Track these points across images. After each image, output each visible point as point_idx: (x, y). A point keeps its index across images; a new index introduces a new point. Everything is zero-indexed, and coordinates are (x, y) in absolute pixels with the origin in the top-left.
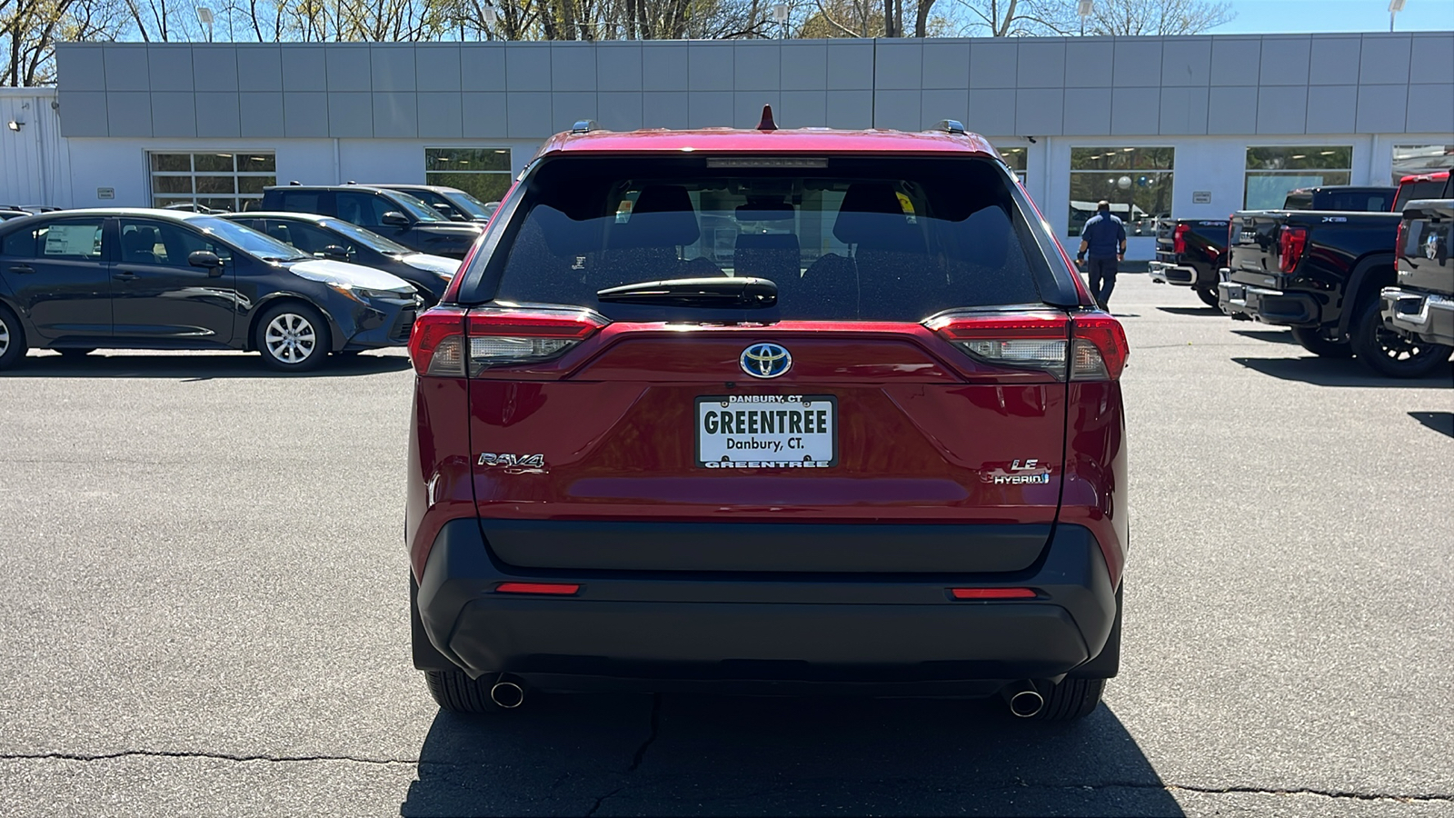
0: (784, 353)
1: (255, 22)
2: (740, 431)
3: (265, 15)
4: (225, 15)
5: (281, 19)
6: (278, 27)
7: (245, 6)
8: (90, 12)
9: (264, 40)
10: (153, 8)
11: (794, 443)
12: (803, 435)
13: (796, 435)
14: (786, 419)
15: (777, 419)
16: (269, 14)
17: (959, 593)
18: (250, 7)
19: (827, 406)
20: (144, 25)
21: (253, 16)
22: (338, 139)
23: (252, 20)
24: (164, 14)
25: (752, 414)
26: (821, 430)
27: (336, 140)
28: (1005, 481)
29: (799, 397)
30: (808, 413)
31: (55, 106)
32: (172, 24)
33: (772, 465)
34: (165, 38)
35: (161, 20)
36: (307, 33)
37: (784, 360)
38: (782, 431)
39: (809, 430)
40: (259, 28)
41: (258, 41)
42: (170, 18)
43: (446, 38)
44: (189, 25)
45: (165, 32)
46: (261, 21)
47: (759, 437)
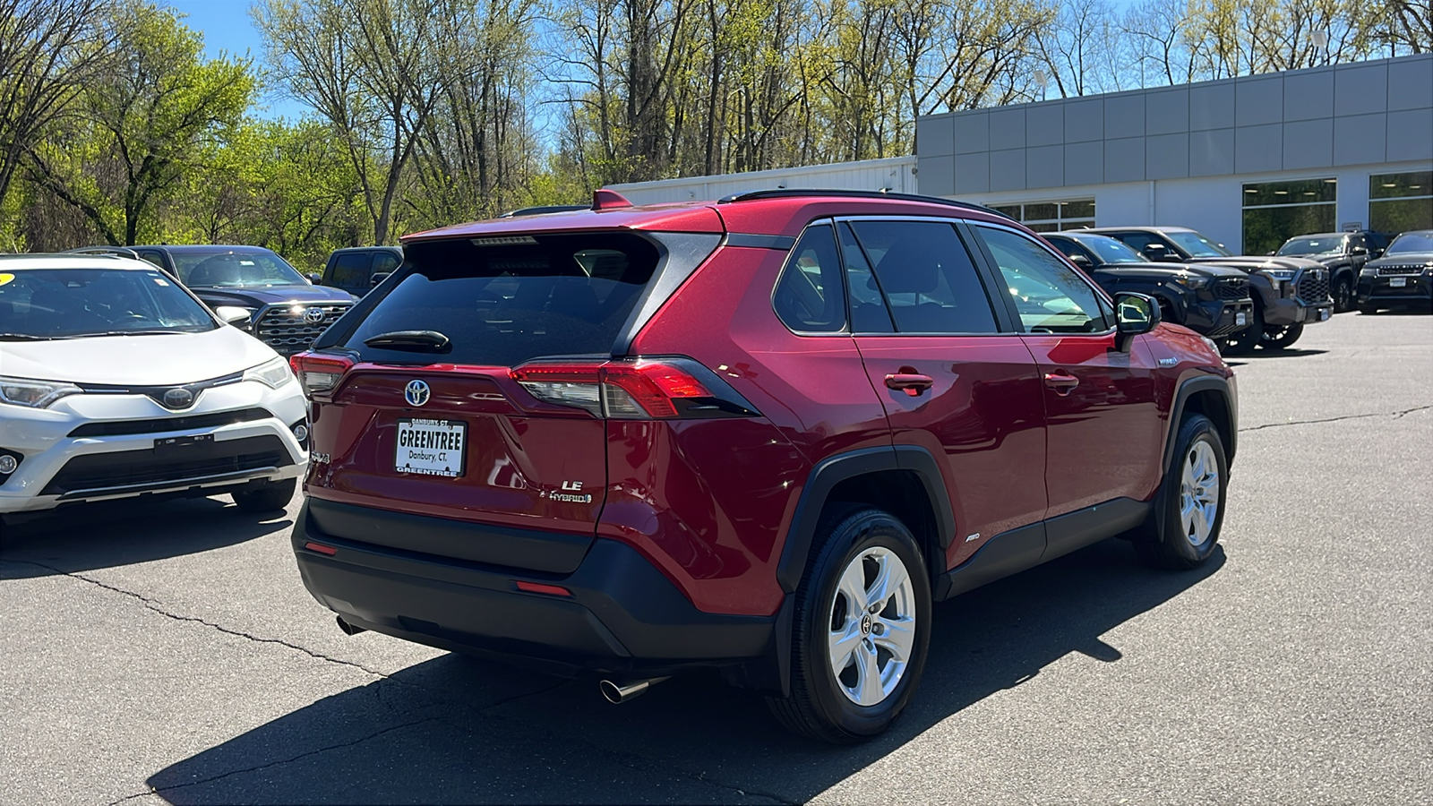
0: (426, 387)
1: (1167, 68)
2: (417, 445)
3: (1178, 59)
4: (1138, 65)
5: (1194, 61)
6: (1191, 69)
7: (1159, 53)
8: (1014, 78)
9: (1174, 84)
10: (1072, 68)
11: (442, 457)
12: (447, 451)
13: (443, 451)
14: (440, 437)
15: (435, 437)
16: (1183, 58)
17: (523, 586)
18: (1164, 54)
19: (459, 429)
20: (1063, 84)
21: (1166, 63)
22: (1155, 181)
23: (1165, 66)
24: (1081, 72)
25: (424, 433)
26: (457, 448)
27: (1152, 183)
28: (557, 498)
29: (446, 422)
30: (451, 434)
31: (914, 172)
32: (1088, 81)
33: (428, 473)
34: (1081, 94)
35: (1078, 78)
36: (1216, 72)
37: (425, 393)
38: (437, 447)
39: (450, 448)
40: (1171, 73)
41: (1169, 84)
42: (1086, 75)
43: (1374, 56)
44: (1105, 78)
45: (1081, 88)
46: (1174, 66)
47: (426, 451)
